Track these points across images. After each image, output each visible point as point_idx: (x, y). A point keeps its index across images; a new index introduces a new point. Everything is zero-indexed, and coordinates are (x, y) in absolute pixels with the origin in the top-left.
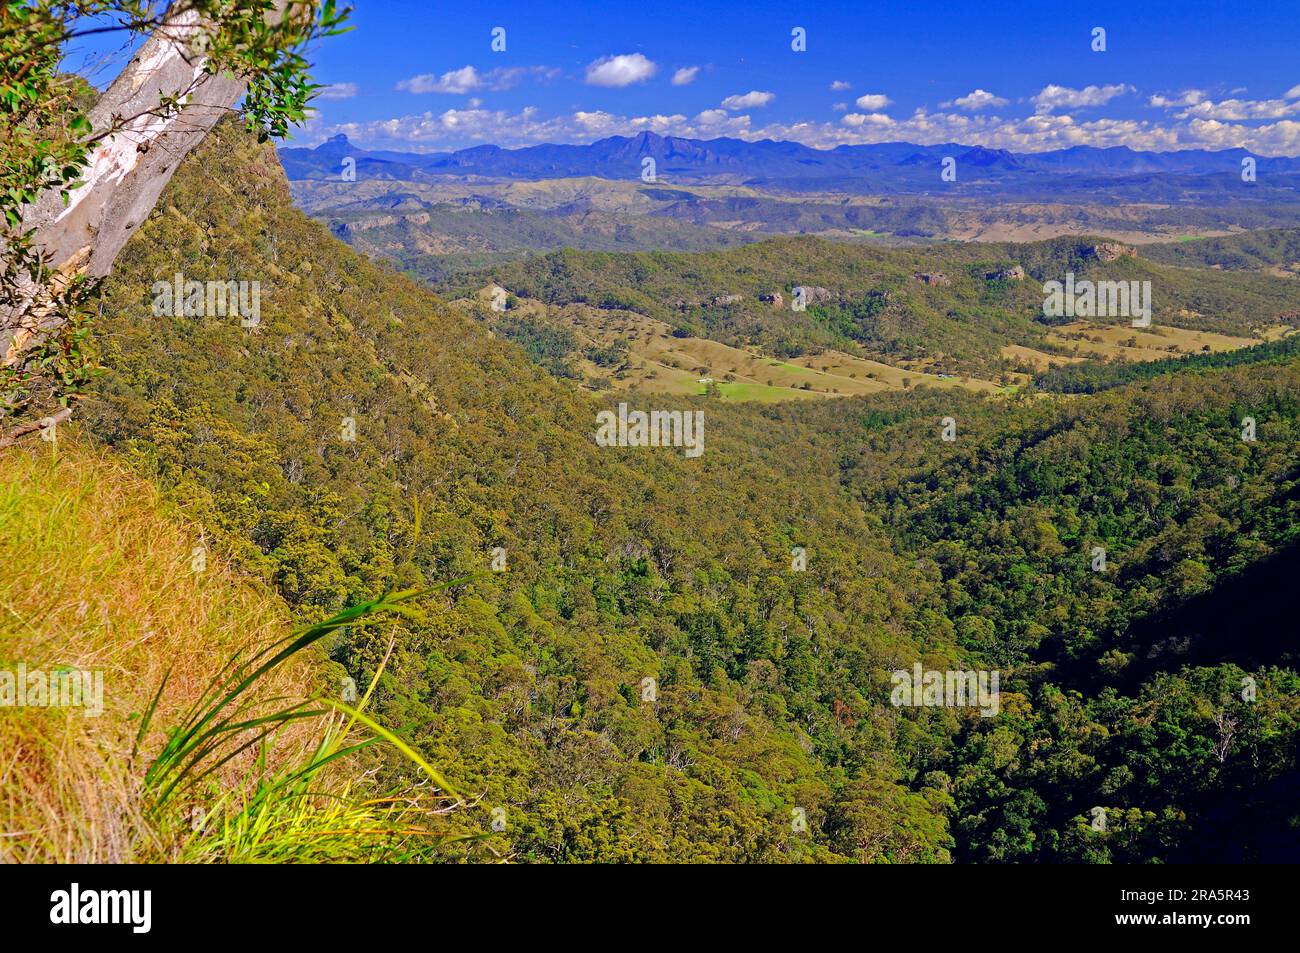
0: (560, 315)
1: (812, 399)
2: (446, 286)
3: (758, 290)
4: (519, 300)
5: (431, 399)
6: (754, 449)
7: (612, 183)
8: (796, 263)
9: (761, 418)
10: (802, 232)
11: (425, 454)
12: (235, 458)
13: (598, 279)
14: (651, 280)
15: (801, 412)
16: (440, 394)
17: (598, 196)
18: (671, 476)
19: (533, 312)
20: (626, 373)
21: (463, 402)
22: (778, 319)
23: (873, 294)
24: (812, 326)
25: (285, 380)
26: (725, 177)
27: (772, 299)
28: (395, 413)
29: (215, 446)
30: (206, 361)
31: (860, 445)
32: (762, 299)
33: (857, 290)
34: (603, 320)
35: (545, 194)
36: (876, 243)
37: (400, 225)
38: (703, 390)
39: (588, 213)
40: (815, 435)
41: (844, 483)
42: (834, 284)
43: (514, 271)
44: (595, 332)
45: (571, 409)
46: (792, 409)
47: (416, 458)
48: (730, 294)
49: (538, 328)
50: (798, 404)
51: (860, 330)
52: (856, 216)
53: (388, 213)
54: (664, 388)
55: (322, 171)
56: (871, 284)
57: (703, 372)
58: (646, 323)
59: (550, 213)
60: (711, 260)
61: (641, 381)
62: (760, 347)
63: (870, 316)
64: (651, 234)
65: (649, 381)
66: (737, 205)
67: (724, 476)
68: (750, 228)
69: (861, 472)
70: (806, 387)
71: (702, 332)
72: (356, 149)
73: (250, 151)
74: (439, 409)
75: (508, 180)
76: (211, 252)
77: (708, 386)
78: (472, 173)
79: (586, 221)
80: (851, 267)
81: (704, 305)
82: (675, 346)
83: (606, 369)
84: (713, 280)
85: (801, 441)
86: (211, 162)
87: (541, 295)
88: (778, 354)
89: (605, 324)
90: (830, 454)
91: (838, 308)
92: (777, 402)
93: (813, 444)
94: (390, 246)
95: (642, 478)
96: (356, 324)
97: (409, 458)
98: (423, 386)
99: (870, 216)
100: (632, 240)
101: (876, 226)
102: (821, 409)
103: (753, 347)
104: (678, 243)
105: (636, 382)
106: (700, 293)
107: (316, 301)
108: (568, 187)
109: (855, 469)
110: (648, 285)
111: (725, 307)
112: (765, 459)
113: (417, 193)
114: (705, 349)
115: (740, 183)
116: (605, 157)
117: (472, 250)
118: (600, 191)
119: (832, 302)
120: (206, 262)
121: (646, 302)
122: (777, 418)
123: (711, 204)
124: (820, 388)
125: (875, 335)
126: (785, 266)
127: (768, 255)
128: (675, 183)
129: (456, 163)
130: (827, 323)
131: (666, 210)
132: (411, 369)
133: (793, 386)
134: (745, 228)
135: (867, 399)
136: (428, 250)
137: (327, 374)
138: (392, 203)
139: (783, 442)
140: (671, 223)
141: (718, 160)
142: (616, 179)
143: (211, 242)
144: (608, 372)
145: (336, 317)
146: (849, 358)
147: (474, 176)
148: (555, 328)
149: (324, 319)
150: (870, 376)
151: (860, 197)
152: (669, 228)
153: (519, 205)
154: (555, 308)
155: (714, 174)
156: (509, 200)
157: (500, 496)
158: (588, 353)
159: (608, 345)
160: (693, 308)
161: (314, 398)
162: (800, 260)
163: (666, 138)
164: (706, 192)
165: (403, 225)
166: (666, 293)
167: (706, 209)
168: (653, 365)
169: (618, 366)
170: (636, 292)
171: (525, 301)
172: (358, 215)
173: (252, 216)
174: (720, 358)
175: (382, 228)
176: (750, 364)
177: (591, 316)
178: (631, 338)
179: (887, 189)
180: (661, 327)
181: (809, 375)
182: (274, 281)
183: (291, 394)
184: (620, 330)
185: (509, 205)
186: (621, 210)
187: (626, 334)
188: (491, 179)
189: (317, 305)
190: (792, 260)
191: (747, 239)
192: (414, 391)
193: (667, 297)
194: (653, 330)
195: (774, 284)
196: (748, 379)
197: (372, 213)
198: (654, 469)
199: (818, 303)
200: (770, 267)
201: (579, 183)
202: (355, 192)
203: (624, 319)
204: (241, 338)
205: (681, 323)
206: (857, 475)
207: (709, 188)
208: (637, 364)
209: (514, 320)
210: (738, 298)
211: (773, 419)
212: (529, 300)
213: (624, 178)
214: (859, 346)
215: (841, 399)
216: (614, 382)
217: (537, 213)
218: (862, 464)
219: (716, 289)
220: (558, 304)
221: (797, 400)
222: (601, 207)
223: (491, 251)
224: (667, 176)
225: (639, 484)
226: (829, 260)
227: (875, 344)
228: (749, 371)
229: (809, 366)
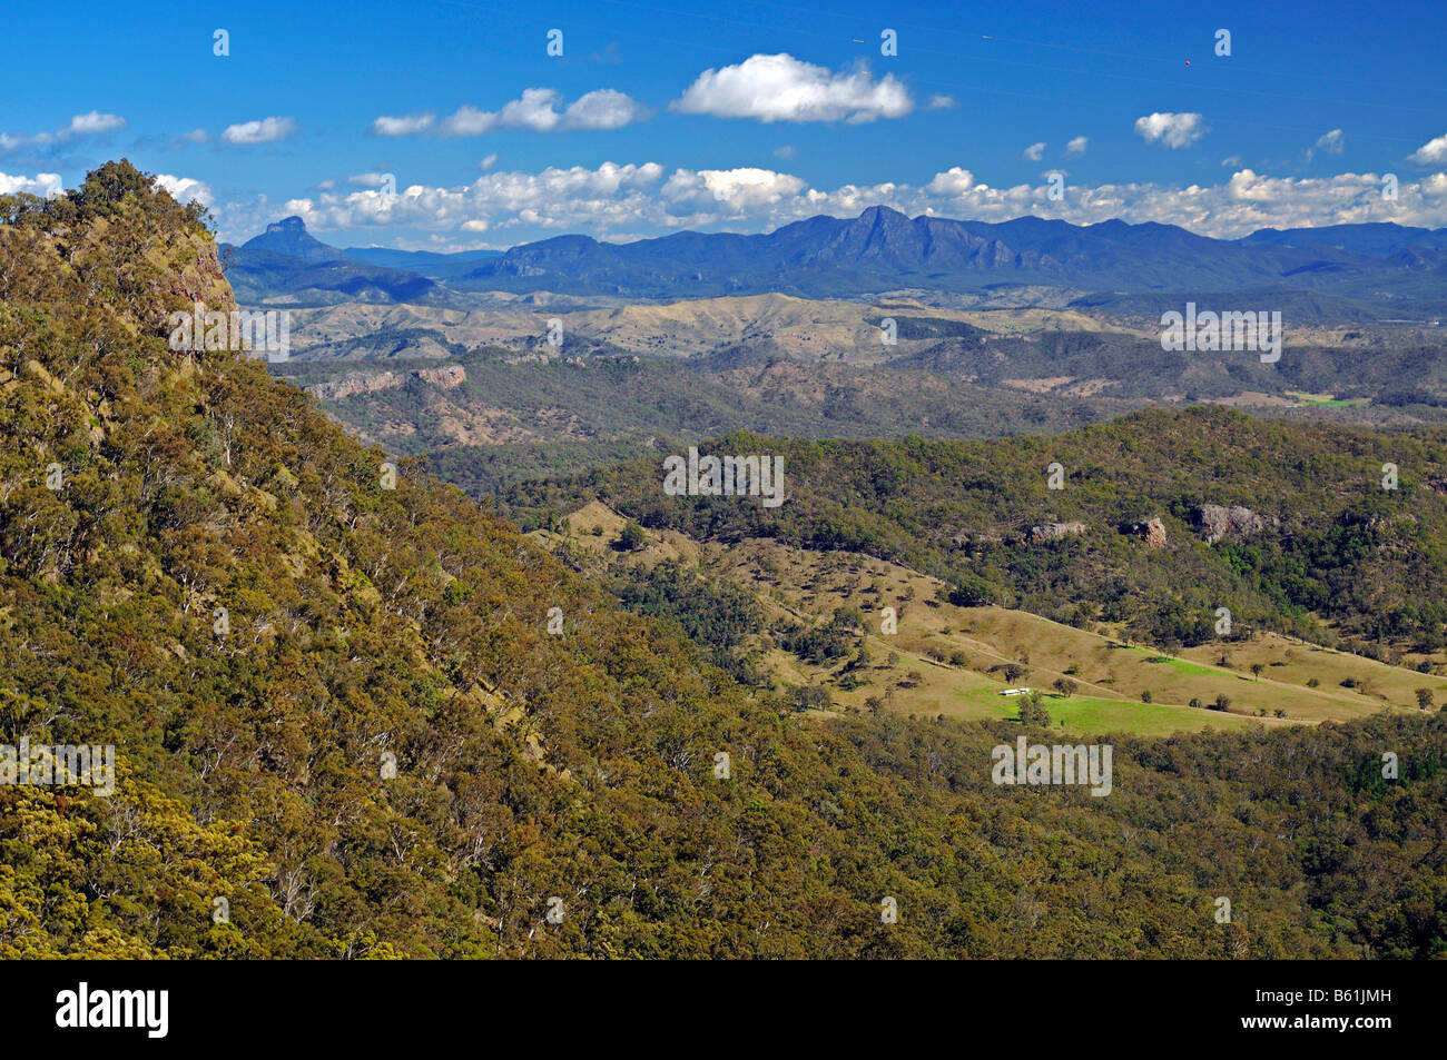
0: (725, 561)
1: (1238, 730)
2: (506, 507)
3: (1118, 512)
4: (647, 532)
5: (532, 739)
6: (1129, 833)
7: (814, 304)
8: (1190, 459)
9: (1138, 770)
10: (1190, 398)
11: (536, 854)
12: (186, 872)
13: (801, 491)
14: (905, 492)
15: (1216, 756)
16: (549, 728)
17: (785, 331)
18: (989, 889)
19: (674, 556)
20: (859, 675)
21: (590, 744)
22: (1158, 570)
23: (1346, 520)
24: (1226, 584)
25: (258, 705)
26: (1032, 293)
27: (1144, 529)
28: (471, 768)
29: (148, 849)
30: (109, 670)
31: (1344, 826)
32: (1125, 529)
33: (1315, 513)
34: (812, 571)
35: (684, 327)
36: (1340, 418)
37: (408, 389)
38: (1015, 711)
39: (771, 363)
40: (1248, 804)
41: (1317, 903)
42: (1268, 500)
43: (636, 478)
44: (795, 595)
45: (785, 754)
46: (1199, 750)
47: (518, 862)
48: (1060, 521)
49: (682, 588)
50: (1209, 740)
51: (1325, 591)
52: (1297, 366)
53: (386, 366)
54: (935, 705)
55: (256, 288)
56: (1341, 500)
57: (1012, 675)
58: (895, 576)
59: (695, 364)
60: (1021, 453)
61: (889, 692)
62: (1123, 625)
63: (1344, 563)
64: (894, 403)
65: (905, 693)
66: (1059, 348)
67: (1092, 890)
68: (1087, 391)
69: (1351, 881)
70: (1220, 705)
71: (1008, 595)
72: (321, 245)
73: (173, 251)
74: (550, 758)
75: (611, 302)
76: (110, 450)
77: (1023, 702)
78: (542, 289)
79: (767, 379)
80: (1300, 467)
81: (1009, 542)
82: (953, 623)
83: (819, 668)
84: (1026, 493)
85: (1221, 817)
86: (101, 273)
87: (688, 523)
88: (1161, 640)
89: (816, 579)
90: (1281, 841)
91: (1277, 549)
92: (1167, 736)
93: (1245, 821)
94: (388, 430)
95: (936, 895)
96: (385, 588)
97: (502, 861)
98: (517, 714)
99: (1324, 366)
100: (858, 416)
101: (1337, 387)
102: (1259, 751)
103: (1110, 626)
104: (948, 421)
105: (879, 693)
106: (1000, 518)
107: (308, 543)
108: (730, 314)
109: (1339, 877)
110: (896, 503)
111: (1051, 546)
112: (1152, 851)
113: (439, 327)
114: (1013, 628)
115: (1062, 304)
116: (799, 256)
117: (547, 436)
118: (791, 321)
119: (1265, 535)
120: (102, 470)
121: (896, 538)
122: (1167, 768)
123: (1010, 345)
124: (1248, 708)
125: (1354, 602)
126: (1168, 465)
127: (1134, 444)
128: (936, 305)
129: (513, 270)
130: (1258, 579)
131: (920, 357)
132: (493, 677)
133: (1193, 703)
134: (1076, 390)
135: (1348, 731)
136: (463, 437)
137: (339, 692)
138: (391, 347)
139: (1185, 818)
140: (932, 382)
141: (1018, 259)
142: (820, 297)
143: (107, 431)
144: (823, 673)
145: (348, 576)
146: (1304, 648)
147: (547, 294)
148: (716, 587)
149: (325, 579)
150: (1348, 684)
151: (1303, 329)
152: (928, 392)
153: (634, 348)
154: (717, 548)
155: (1008, 286)
156: (615, 340)
157: (686, 941)
158: (782, 637)
159: (821, 619)
160: (987, 548)
161: (316, 739)
162: (1197, 453)
163: (917, 219)
164: (998, 323)
165: (414, 388)
166: (935, 519)
167: (999, 355)
168: (912, 661)
169: (843, 662)
170: (874, 517)
171: (657, 535)
172: (326, 370)
173: (175, 377)
174: (1044, 648)
175: (374, 395)
176: (1103, 659)
177: (786, 564)
178: (867, 607)
179: (1356, 313)
180: (926, 586)
181: (1224, 682)
182: (228, 505)
183: (270, 734)
184: (846, 592)
185: (620, 350)
186: (834, 357)
187: (857, 600)
188: (578, 301)
189: (311, 552)
190: (1182, 452)
191: (1083, 413)
192: (500, 723)
193: (936, 526)
194: (910, 591)
195: (1148, 501)
196: (1104, 688)
197: (355, 365)
198: (954, 877)
199: (1236, 539)
200: (1137, 468)
201: (751, 306)
202: (319, 327)
203: (853, 570)
204: (168, 620)
205: (965, 578)
206: (1342, 888)
207: (1004, 315)
208: (882, 659)
209: (637, 573)
210: (1077, 527)
211: (1160, 769)
212: (667, 533)
213: (835, 296)
214: (1323, 623)
215: (1296, 730)
216: (838, 695)
217: (671, 366)
218: (1351, 864)
219: (1034, 511)
220: (722, 540)
221: (1207, 731)
222: (795, 352)
223: (582, 438)
224: (919, 293)
225: (936, 910)
226: (1255, 453)
227: (1355, 620)
228: (1102, 672)
229: (1222, 663)
